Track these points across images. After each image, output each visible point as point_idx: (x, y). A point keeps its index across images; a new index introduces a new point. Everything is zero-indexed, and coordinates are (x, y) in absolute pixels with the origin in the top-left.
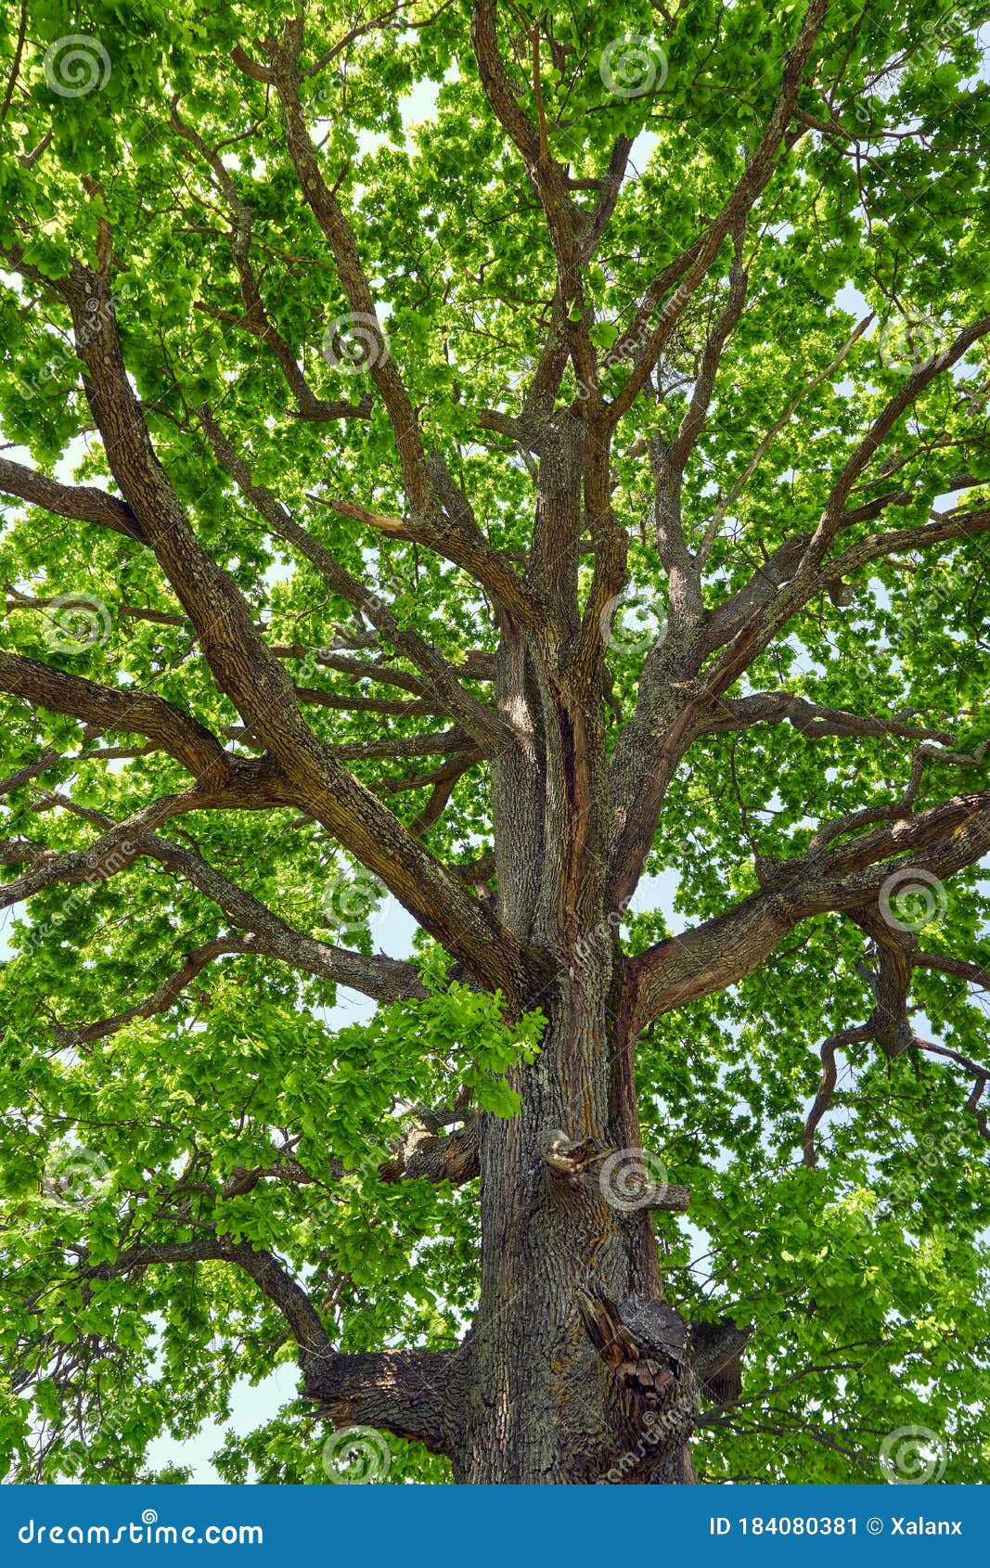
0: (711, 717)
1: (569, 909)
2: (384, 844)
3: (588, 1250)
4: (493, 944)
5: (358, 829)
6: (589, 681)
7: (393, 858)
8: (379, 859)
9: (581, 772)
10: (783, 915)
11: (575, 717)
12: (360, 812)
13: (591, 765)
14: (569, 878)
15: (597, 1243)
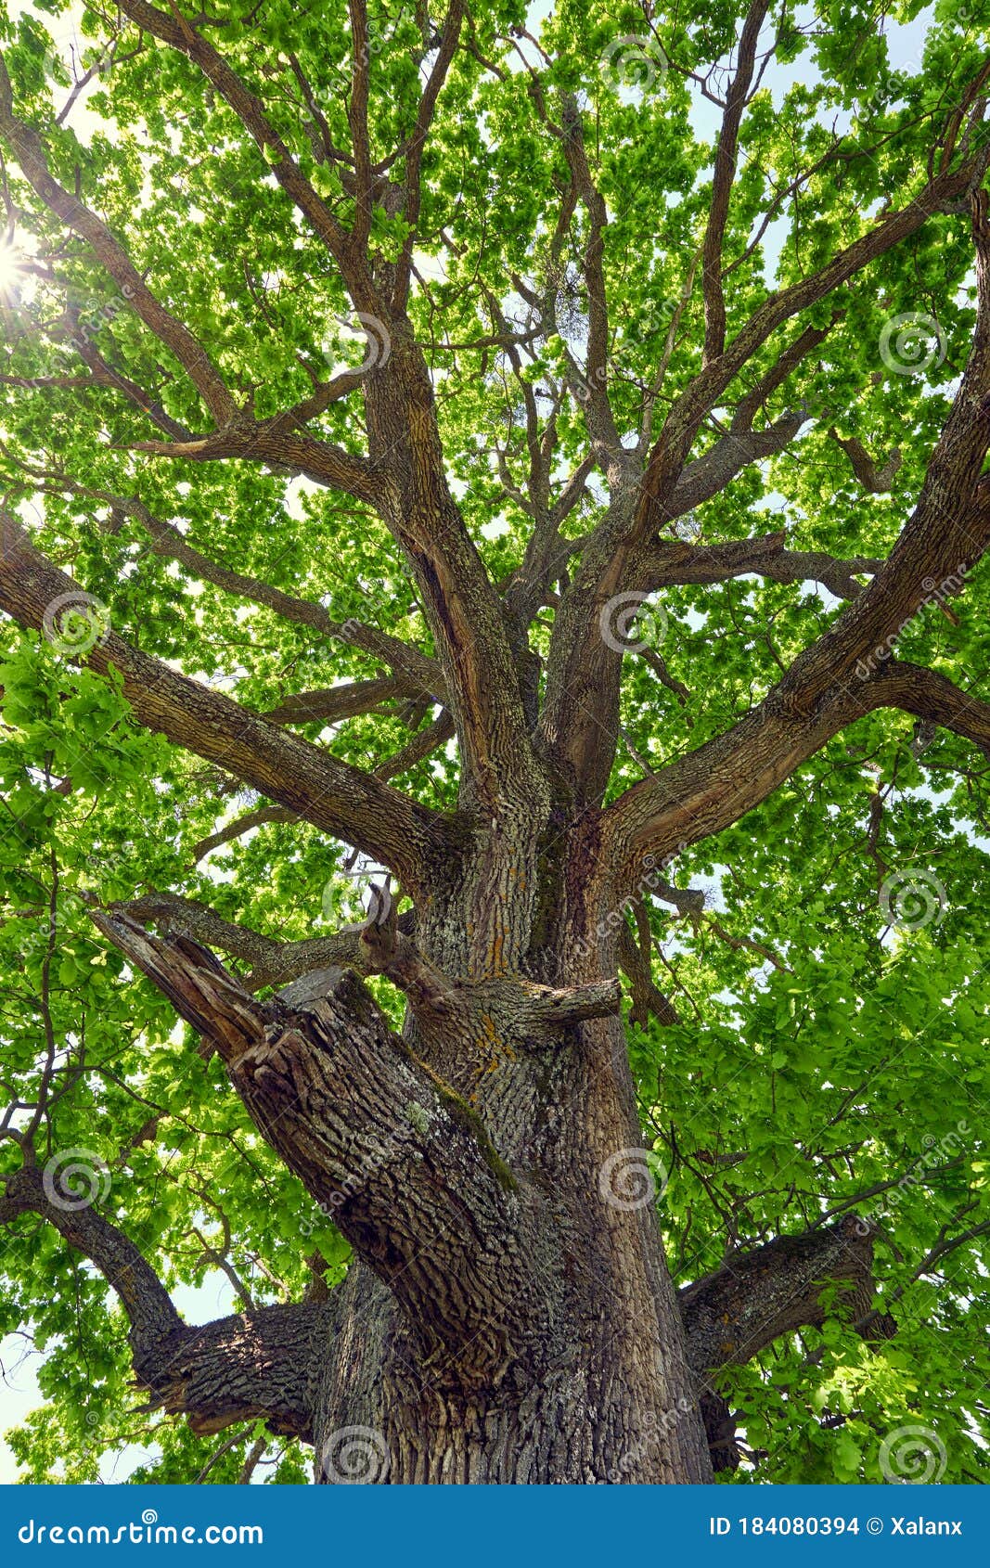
0: (658, 557)
1: (483, 759)
2: (208, 719)
3: (469, 1085)
4: (368, 801)
5: (177, 713)
6: (438, 513)
7: (220, 731)
8: (210, 741)
9: (456, 606)
10: (788, 710)
11: (434, 557)
12: (173, 693)
13: (465, 598)
14: (474, 725)
15: (481, 1074)
